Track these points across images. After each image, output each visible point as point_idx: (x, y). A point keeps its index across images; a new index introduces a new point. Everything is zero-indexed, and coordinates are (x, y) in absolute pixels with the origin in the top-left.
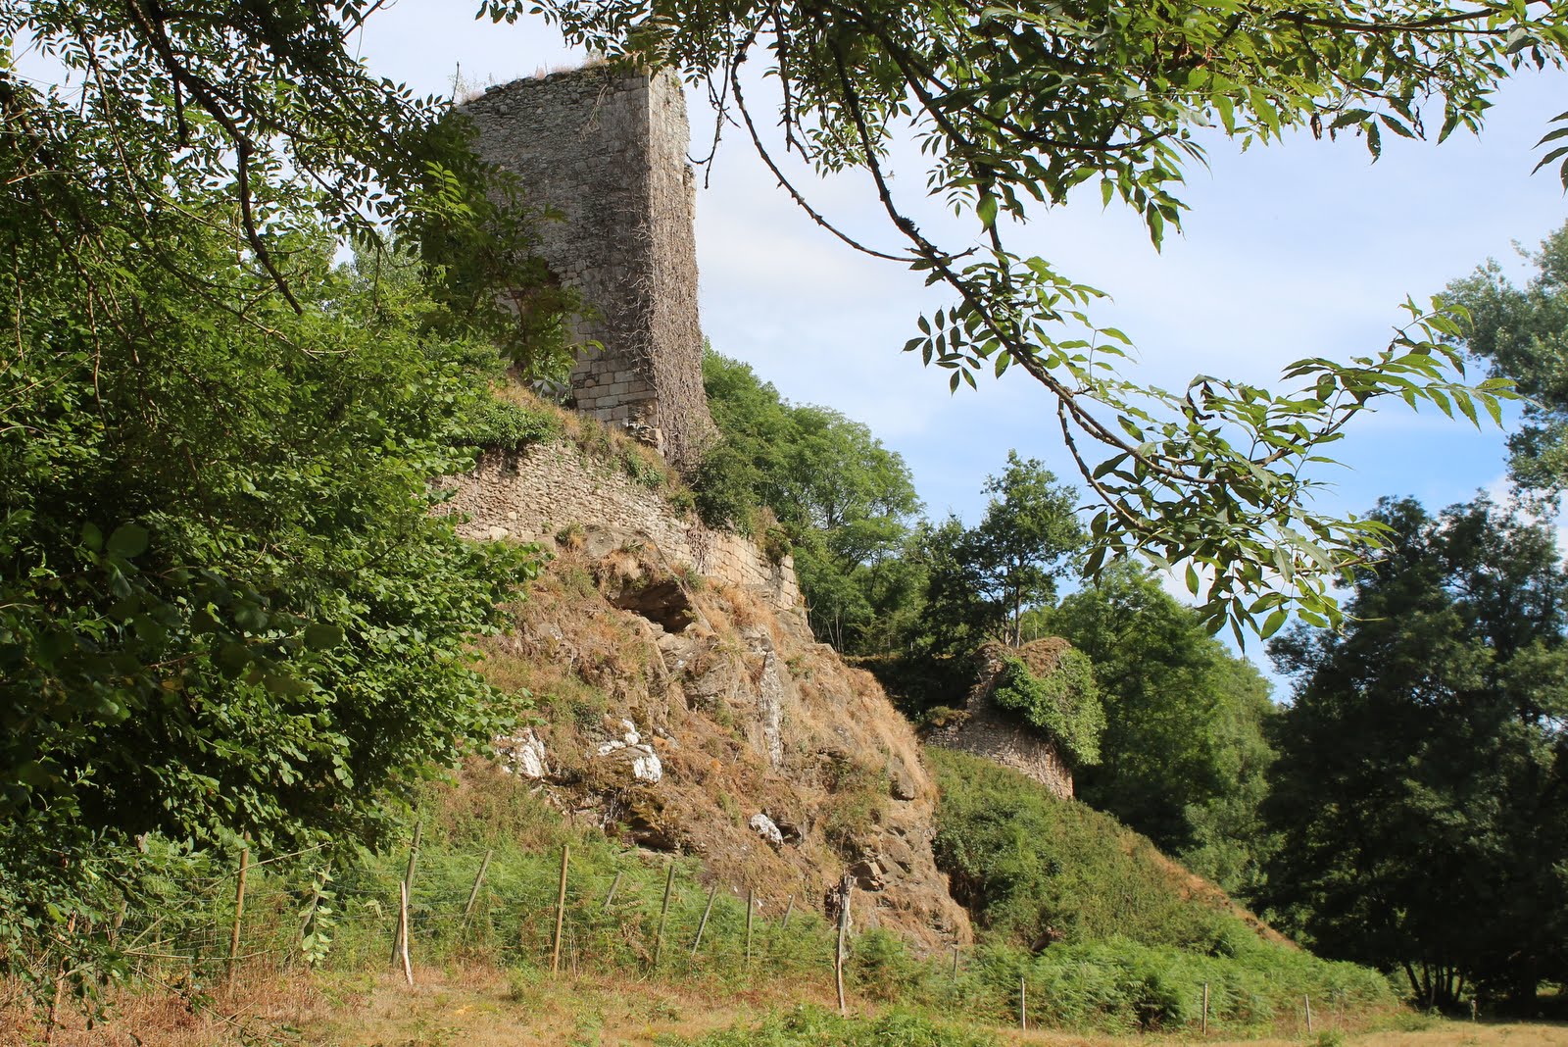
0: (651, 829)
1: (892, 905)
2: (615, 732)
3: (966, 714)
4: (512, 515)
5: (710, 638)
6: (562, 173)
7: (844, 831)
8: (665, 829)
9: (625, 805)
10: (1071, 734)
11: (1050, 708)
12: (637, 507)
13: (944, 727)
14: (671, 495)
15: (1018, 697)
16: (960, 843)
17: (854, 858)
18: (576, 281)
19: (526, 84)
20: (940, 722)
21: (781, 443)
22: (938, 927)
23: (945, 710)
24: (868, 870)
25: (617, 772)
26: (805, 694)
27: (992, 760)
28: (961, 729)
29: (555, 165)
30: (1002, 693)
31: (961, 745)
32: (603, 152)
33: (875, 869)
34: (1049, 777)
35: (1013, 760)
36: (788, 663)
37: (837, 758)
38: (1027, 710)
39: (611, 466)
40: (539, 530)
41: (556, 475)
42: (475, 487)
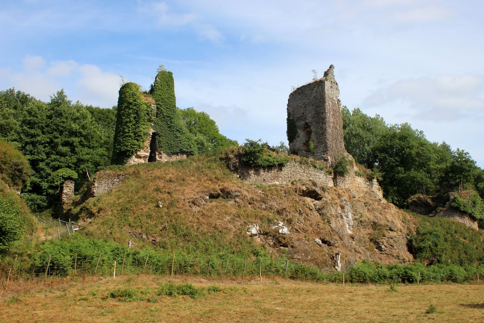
0: (283, 243)
1: (387, 254)
2: (276, 224)
3: (445, 209)
4: (280, 179)
5: (326, 201)
6: (310, 104)
7: (375, 239)
8: (286, 243)
9: (277, 238)
10: (473, 212)
11: (466, 206)
12: (317, 174)
13: (440, 212)
14: (327, 170)
15: (457, 205)
16: (414, 240)
17: (378, 245)
18: (313, 127)
19: (304, 87)
20: (439, 211)
21: (415, 149)
22: (399, 259)
23: (440, 208)
24: (381, 247)
25: (275, 232)
26: (368, 210)
27: (451, 219)
28: (444, 212)
29: (309, 103)
30: (453, 204)
31: (444, 216)
32: (317, 99)
33: (383, 247)
34: (468, 222)
35: (458, 219)
36: (364, 203)
37: (375, 223)
38: (459, 207)
39: (309, 166)
40: (288, 181)
41: (293, 169)
42: (270, 174)
